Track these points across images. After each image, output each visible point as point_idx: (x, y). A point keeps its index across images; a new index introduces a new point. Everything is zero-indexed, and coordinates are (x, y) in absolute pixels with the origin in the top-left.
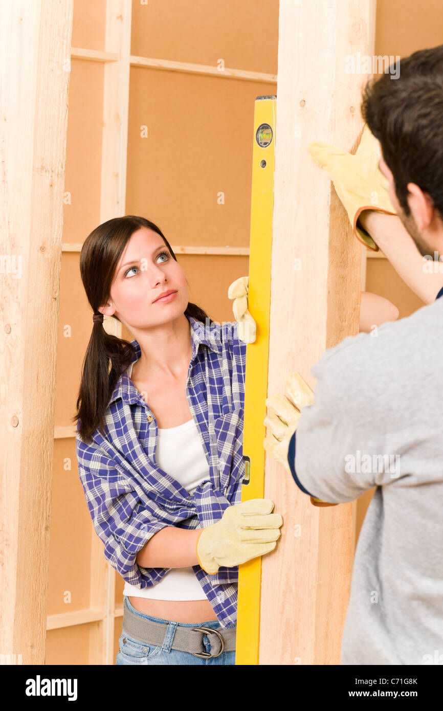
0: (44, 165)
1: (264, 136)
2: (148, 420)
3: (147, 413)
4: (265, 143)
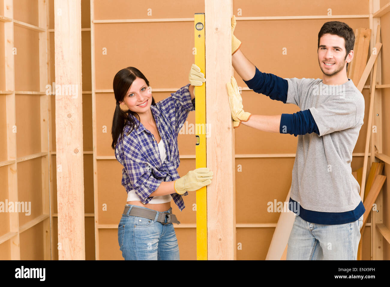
2: (153, 140)
3: (153, 137)
4: (200, 29)
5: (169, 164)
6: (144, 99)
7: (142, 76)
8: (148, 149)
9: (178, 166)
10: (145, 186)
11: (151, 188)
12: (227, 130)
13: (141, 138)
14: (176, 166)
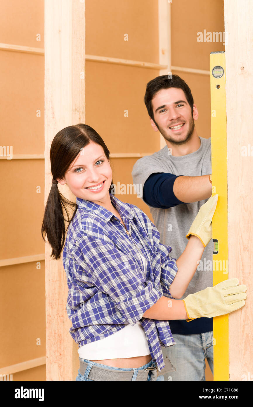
0: (77, 108)
1: (217, 72)
4: (218, 76)
6: (99, 179)
7: (99, 141)
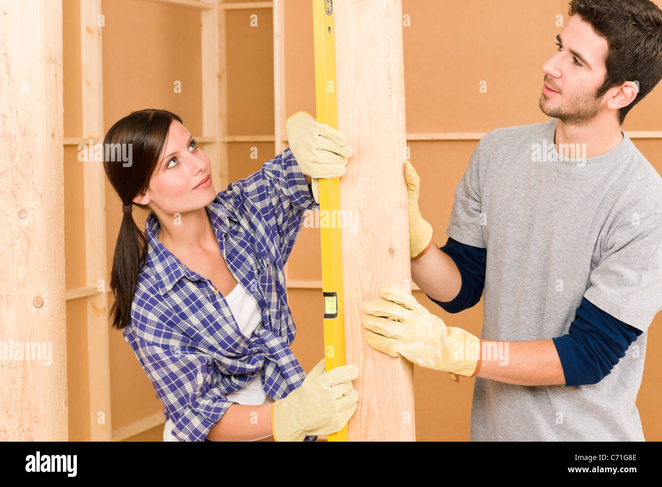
2: (213, 292)
3: (210, 286)
5: (265, 334)
8: (205, 317)
9: (291, 338)
10: (193, 411)
11: (208, 415)
12: (388, 255)
13: (180, 296)
14: (285, 339)
